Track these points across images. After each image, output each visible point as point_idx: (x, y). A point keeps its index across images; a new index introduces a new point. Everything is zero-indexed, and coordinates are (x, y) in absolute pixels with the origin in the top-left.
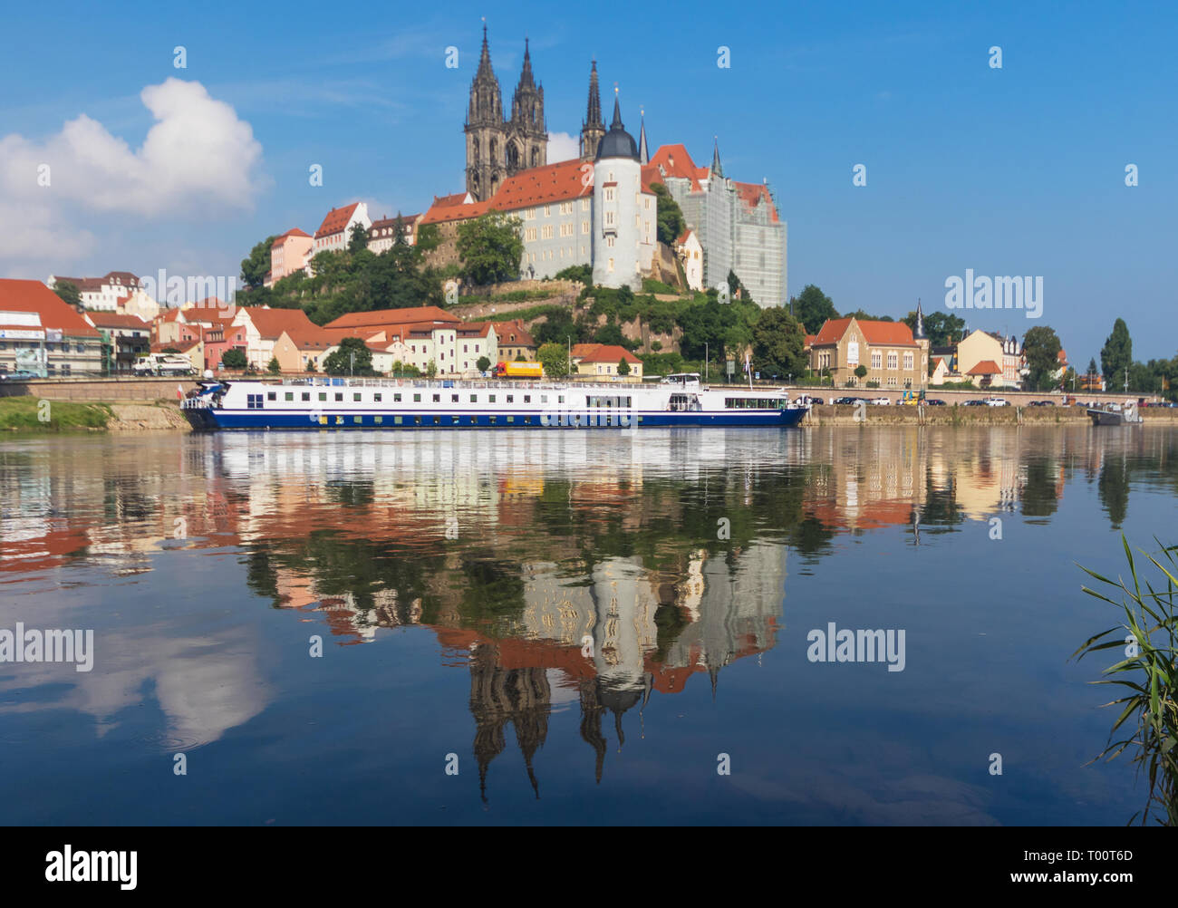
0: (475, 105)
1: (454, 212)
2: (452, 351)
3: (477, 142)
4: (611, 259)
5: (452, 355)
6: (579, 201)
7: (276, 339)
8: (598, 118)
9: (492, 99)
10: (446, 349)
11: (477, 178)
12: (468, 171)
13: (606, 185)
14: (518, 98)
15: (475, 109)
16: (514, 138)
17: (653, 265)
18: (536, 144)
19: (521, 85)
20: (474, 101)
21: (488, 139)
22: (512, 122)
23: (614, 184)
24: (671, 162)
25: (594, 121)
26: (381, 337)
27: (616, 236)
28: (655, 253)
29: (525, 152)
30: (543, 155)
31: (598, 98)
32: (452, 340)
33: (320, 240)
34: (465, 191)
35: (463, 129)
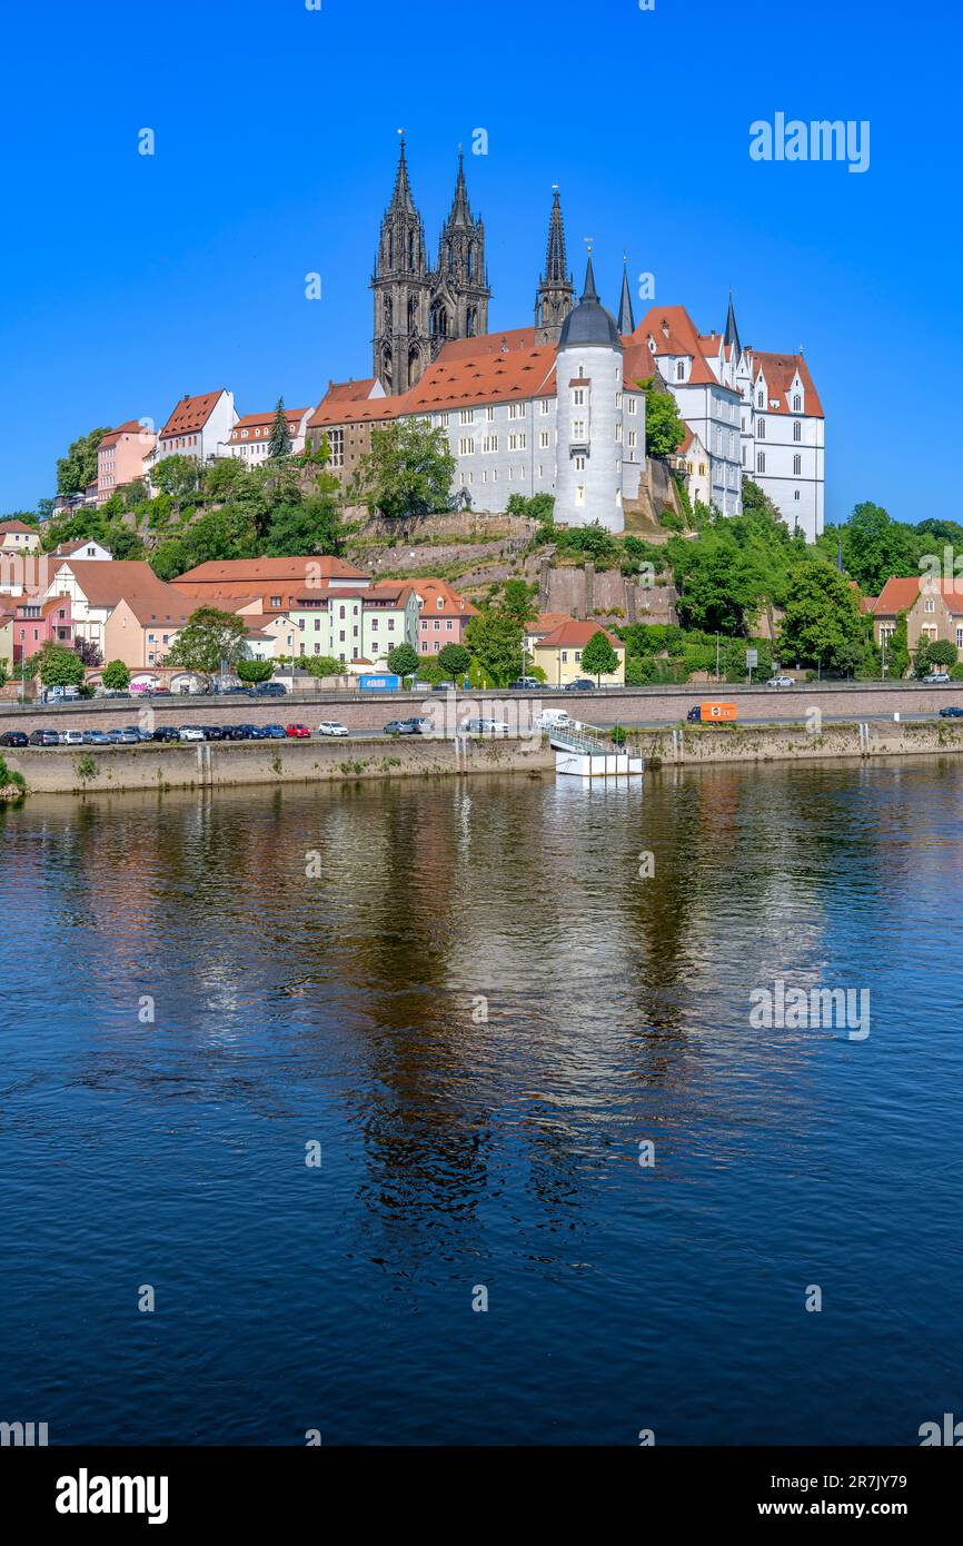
0: (387, 251)
1: (357, 410)
2: (356, 627)
3: (389, 302)
4: (581, 488)
5: (356, 634)
6: (535, 402)
7: (111, 607)
8: (562, 273)
9: (411, 241)
10: (347, 625)
11: (388, 354)
12: (376, 342)
13: (574, 383)
14: (448, 238)
15: (387, 256)
16: (442, 294)
17: (640, 492)
18: (472, 303)
19: (453, 218)
20: (386, 245)
21: (405, 299)
22: (439, 272)
23: (586, 382)
24: (666, 332)
25: (556, 278)
26: (256, 608)
27: (588, 456)
28: (642, 474)
29: (457, 314)
30: (483, 319)
31: (562, 245)
32: (356, 613)
33: (168, 442)
34: (372, 377)
35: (370, 283)
